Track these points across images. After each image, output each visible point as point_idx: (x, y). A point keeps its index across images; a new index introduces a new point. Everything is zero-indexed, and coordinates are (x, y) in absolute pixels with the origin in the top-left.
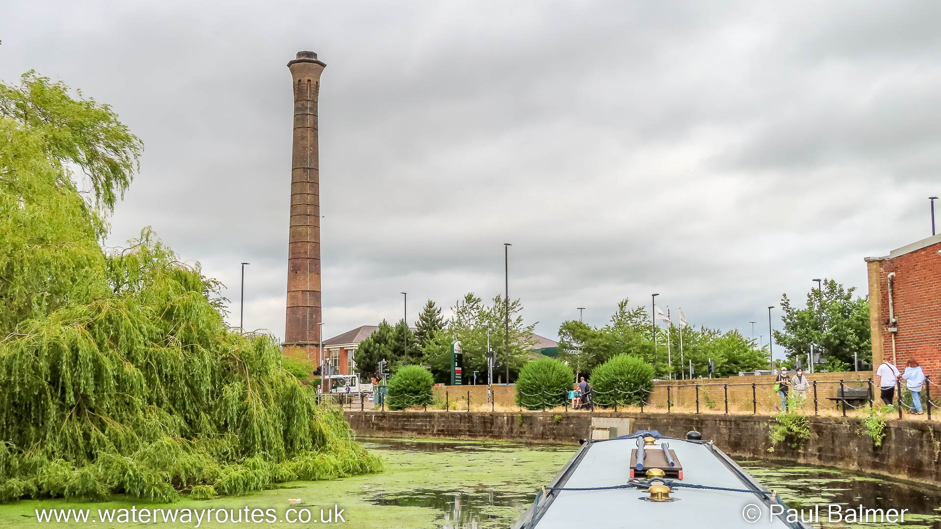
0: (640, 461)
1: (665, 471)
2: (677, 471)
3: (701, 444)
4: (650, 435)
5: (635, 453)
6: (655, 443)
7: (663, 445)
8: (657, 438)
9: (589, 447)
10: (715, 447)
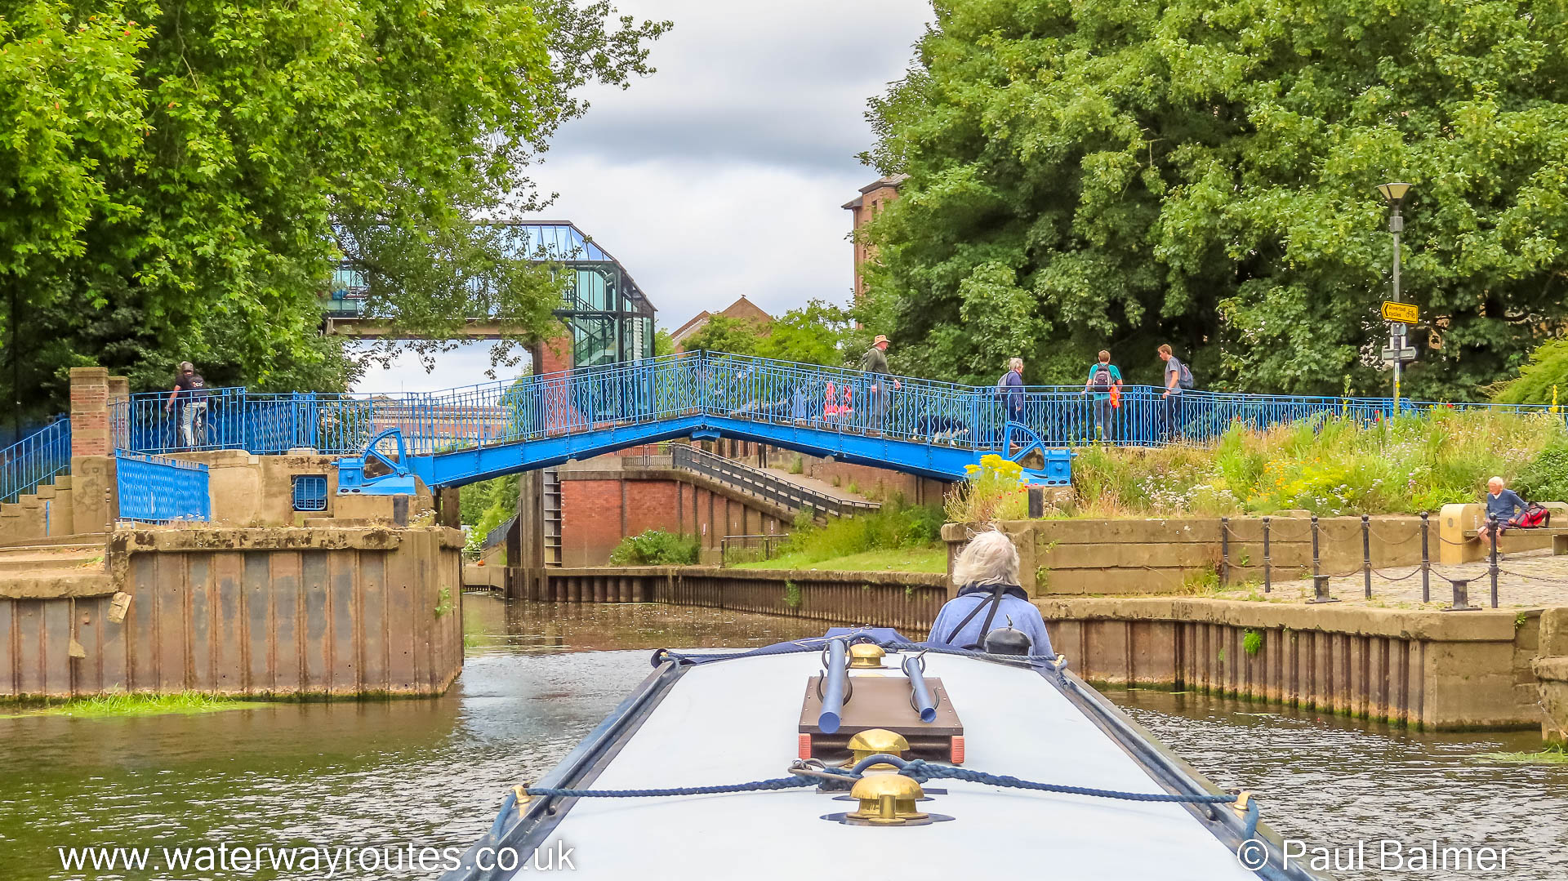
0: (831, 705)
1: (909, 738)
2: (947, 739)
3: (1028, 666)
4: (868, 640)
5: (818, 687)
6: (884, 661)
7: (906, 664)
8: (889, 647)
9: (678, 677)
10: (1071, 676)
